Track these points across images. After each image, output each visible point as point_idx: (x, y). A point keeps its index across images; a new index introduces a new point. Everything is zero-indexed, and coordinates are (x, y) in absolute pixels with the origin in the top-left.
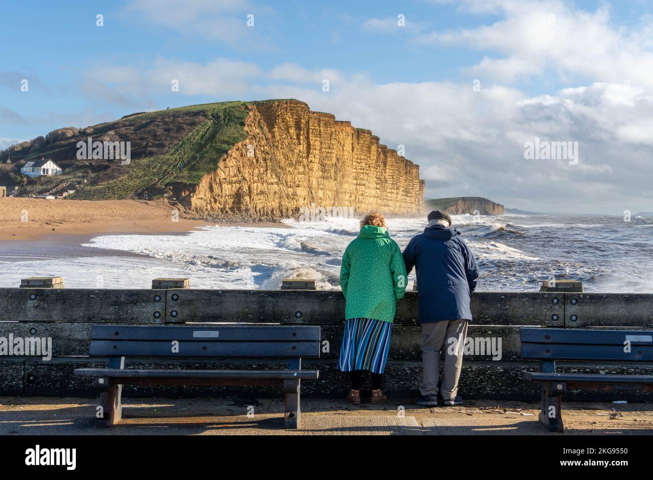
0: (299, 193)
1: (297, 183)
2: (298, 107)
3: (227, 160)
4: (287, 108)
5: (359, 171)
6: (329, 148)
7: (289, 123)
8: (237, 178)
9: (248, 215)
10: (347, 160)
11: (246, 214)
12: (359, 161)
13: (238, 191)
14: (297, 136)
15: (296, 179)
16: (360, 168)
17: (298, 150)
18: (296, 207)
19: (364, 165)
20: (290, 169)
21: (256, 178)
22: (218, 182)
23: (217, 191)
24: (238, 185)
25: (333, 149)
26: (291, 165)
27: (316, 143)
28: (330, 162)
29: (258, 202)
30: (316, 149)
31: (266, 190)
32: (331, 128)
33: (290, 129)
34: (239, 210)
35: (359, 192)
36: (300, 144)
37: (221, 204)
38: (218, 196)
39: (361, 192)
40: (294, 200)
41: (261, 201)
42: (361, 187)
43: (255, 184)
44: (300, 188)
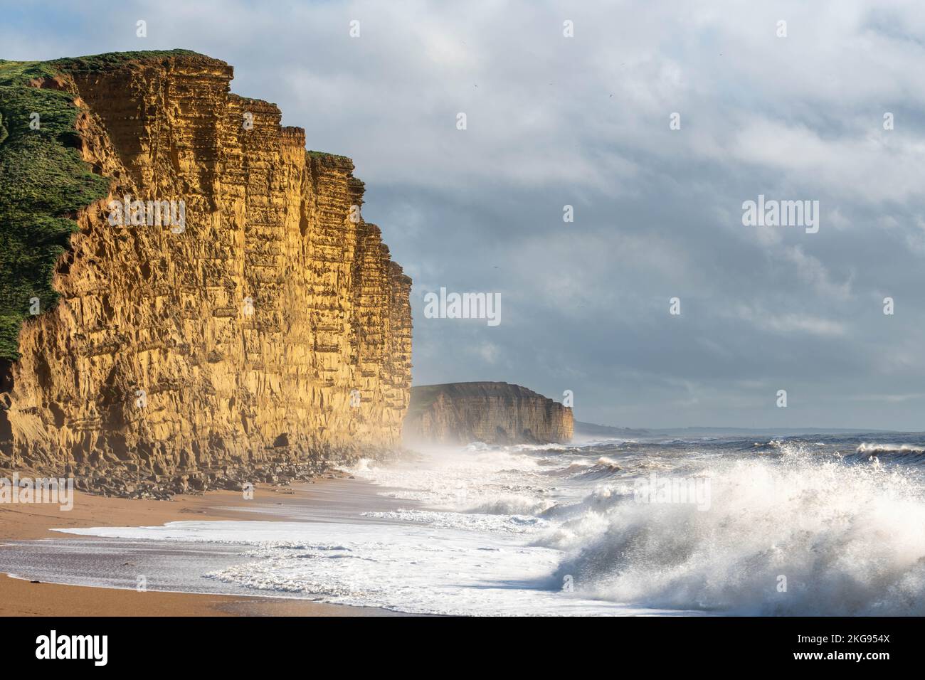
0: (217, 384)
1: (210, 347)
2: (202, 77)
3: (73, 268)
4: (167, 84)
5: (319, 299)
6: (267, 222)
7: (176, 136)
8: (104, 332)
9: (148, 465)
10: (295, 264)
11: (144, 461)
12: (319, 265)
13: (110, 380)
14: (201, 181)
15: (208, 334)
16: (321, 288)
17: (208, 229)
18: (211, 432)
19: (333, 278)
20: (191, 298)
21: (145, 333)
22: (64, 349)
23: (62, 383)
24: (108, 359)
25: (277, 224)
26: (191, 282)
27: (236, 206)
28: (272, 272)
29: (156, 417)
30: (236, 228)
31: (176, 375)
32: (268, 150)
33: (180, 155)
34: (118, 446)
35: (320, 374)
36: (214, 208)
37: (75, 431)
38: (66, 402)
39: (328, 375)
40: (207, 409)
41: (163, 413)
42: (327, 355)
43: (144, 355)
44: (221, 364)
